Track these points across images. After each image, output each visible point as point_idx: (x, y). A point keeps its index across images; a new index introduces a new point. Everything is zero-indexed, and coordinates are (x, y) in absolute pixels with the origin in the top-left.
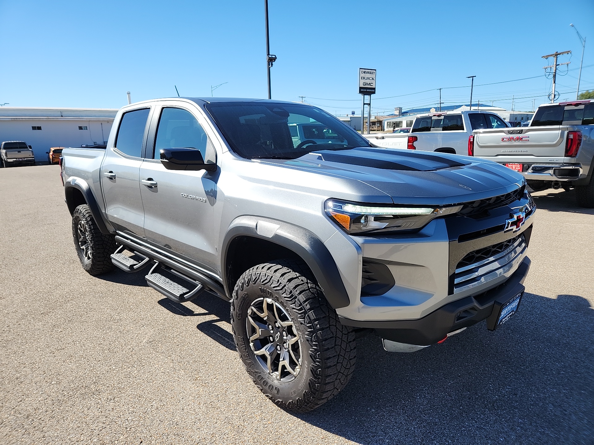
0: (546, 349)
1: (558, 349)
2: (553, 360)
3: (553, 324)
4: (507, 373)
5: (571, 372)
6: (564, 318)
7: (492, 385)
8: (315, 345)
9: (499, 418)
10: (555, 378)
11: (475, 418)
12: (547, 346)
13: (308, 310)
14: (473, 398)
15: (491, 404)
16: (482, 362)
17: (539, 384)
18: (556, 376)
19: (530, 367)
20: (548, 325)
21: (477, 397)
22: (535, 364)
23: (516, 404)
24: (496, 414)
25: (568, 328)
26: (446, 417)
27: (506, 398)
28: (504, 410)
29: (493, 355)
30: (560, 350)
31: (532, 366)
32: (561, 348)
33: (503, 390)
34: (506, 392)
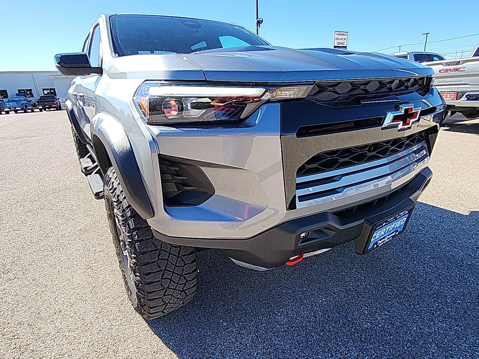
0: (445, 269)
1: (460, 271)
2: (451, 284)
3: (459, 241)
4: (391, 295)
5: (470, 303)
6: (473, 235)
7: (368, 308)
8: (135, 258)
9: (362, 354)
10: (448, 308)
11: (333, 351)
12: (447, 266)
13: (129, 217)
14: (340, 323)
15: (358, 333)
16: (366, 278)
17: (426, 313)
18: (450, 306)
19: (420, 290)
20: (453, 242)
21: (346, 321)
22: (426, 287)
23: (389, 337)
24: (360, 348)
25: (476, 248)
26: (300, 344)
27: (380, 327)
28: (372, 343)
29: (381, 272)
30: (461, 272)
31: (423, 288)
32: (464, 270)
33: (378, 316)
34: (382, 319)
